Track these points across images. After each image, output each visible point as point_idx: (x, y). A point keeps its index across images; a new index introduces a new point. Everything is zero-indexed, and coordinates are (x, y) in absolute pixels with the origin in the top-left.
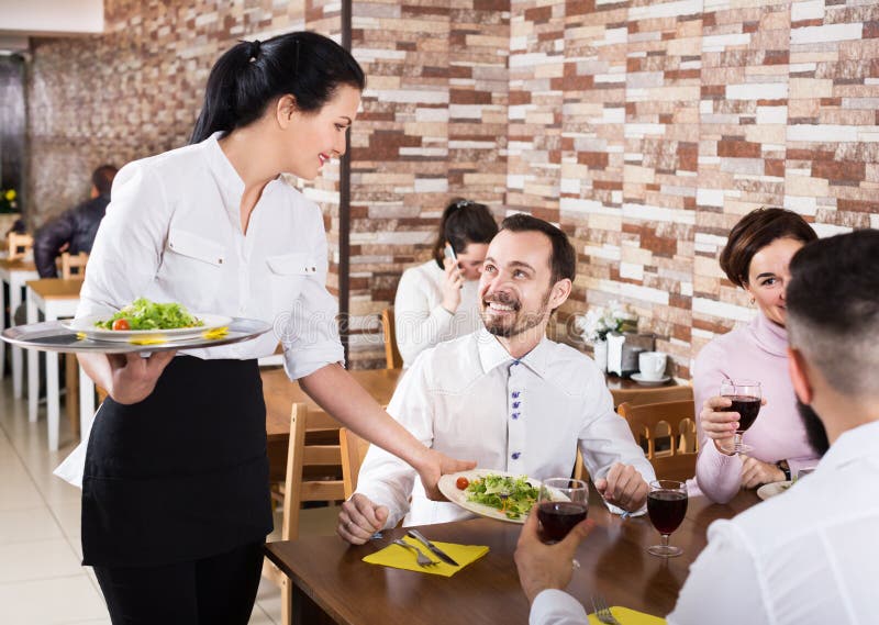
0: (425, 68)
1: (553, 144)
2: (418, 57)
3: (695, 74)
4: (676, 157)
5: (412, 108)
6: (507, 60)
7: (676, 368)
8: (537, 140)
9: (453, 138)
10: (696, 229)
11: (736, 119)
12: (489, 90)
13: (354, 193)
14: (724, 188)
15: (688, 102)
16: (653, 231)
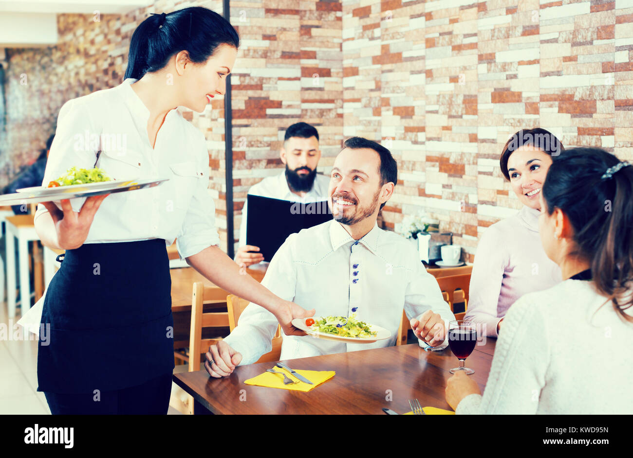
0: (283, 52)
1: (376, 103)
2: (278, 45)
3: (473, 46)
4: (462, 106)
5: (275, 81)
6: (341, 46)
7: (468, 256)
8: (364, 101)
9: (304, 101)
10: (478, 156)
11: (503, 75)
12: (329, 67)
13: (235, 142)
14: (497, 126)
15: (469, 66)
16: (448, 160)
